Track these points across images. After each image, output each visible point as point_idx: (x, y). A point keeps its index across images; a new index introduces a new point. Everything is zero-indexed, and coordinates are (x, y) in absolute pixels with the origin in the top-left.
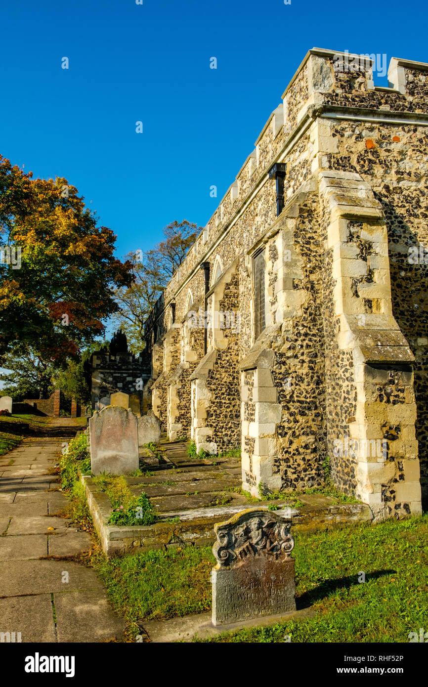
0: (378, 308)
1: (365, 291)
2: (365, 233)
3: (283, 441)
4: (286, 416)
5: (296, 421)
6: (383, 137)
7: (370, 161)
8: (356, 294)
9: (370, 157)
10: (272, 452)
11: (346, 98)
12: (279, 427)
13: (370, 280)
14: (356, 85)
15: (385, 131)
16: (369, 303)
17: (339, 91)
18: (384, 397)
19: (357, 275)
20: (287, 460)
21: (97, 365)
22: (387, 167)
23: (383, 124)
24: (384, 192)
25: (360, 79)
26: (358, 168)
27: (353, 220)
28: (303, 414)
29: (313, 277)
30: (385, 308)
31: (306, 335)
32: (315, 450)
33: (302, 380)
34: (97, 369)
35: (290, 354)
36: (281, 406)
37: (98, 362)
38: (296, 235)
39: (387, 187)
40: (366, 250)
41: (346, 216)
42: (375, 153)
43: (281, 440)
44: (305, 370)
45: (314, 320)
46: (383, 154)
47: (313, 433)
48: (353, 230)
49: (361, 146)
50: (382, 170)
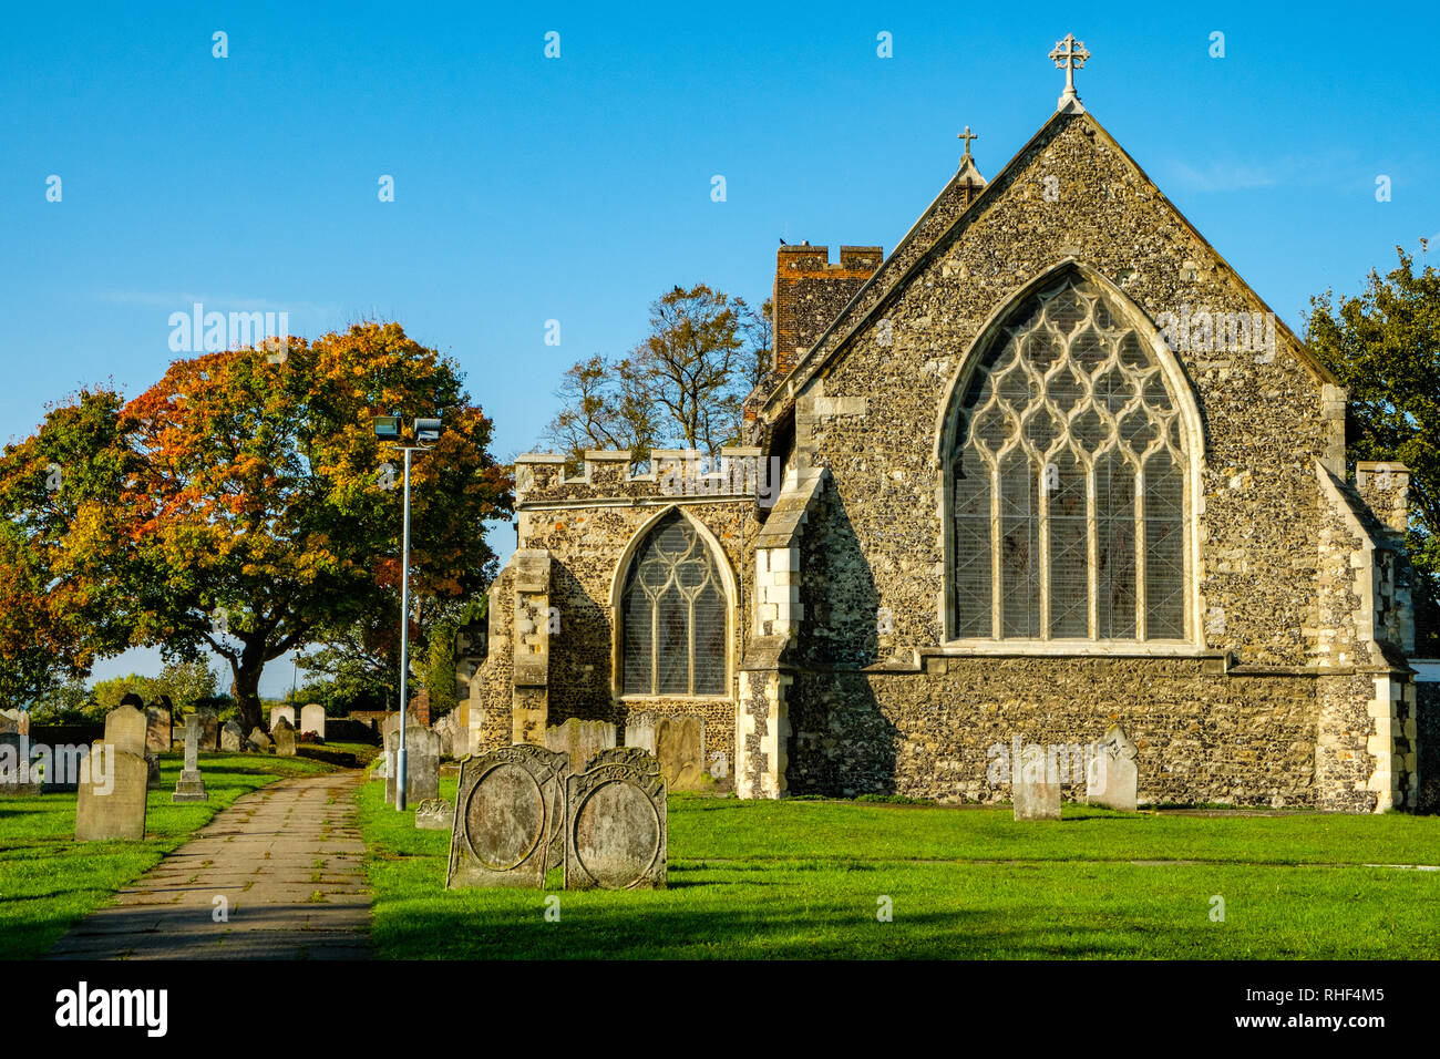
0: (539, 649)
1: (530, 640)
2: (533, 602)
3: (486, 733)
4: (488, 717)
5: (495, 720)
6: (569, 519)
7: (558, 539)
8: (524, 642)
9: (559, 536)
10: (478, 739)
11: (541, 494)
12: (483, 724)
13: (534, 631)
14: (550, 482)
15: (571, 515)
16: (532, 647)
17: (536, 489)
18: (526, 705)
19: (526, 630)
20: (488, 744)
21: (464, 649)
22: (571, 541)
23: (570, 510)
24: (568, 562)
25: (554, 477)
26: (549, 545)
27: (524, 594)
28: (499, 716)
29: (510, 626)
30: (544, 651)
31: (504, 665)
32: (507, 739)
33: (499, 694)
34: (465, 656)
35: (492, 678)
36: (484, 711)
37: (467, 644)
38: (500, 598)
39: (570, 558)
40: (533, 612)
41: (519, 592)
42: (563, 532)
43: (484, 732)
44: (502, 688)
45: (509, 655)
46: (569, 532)
47: (506, 728)
48: (524, 600)
49: (552, 528)
50: (567, 545)
